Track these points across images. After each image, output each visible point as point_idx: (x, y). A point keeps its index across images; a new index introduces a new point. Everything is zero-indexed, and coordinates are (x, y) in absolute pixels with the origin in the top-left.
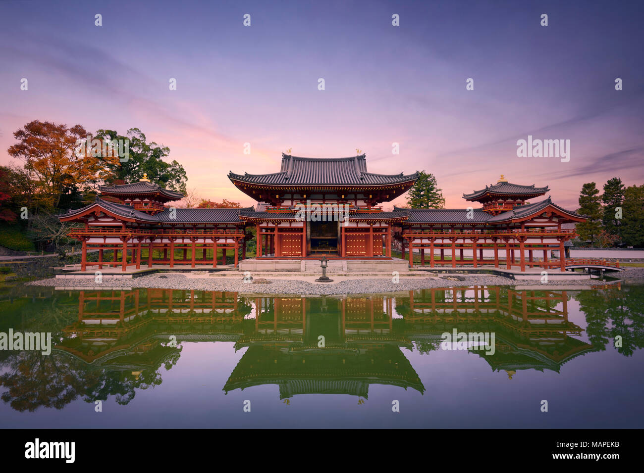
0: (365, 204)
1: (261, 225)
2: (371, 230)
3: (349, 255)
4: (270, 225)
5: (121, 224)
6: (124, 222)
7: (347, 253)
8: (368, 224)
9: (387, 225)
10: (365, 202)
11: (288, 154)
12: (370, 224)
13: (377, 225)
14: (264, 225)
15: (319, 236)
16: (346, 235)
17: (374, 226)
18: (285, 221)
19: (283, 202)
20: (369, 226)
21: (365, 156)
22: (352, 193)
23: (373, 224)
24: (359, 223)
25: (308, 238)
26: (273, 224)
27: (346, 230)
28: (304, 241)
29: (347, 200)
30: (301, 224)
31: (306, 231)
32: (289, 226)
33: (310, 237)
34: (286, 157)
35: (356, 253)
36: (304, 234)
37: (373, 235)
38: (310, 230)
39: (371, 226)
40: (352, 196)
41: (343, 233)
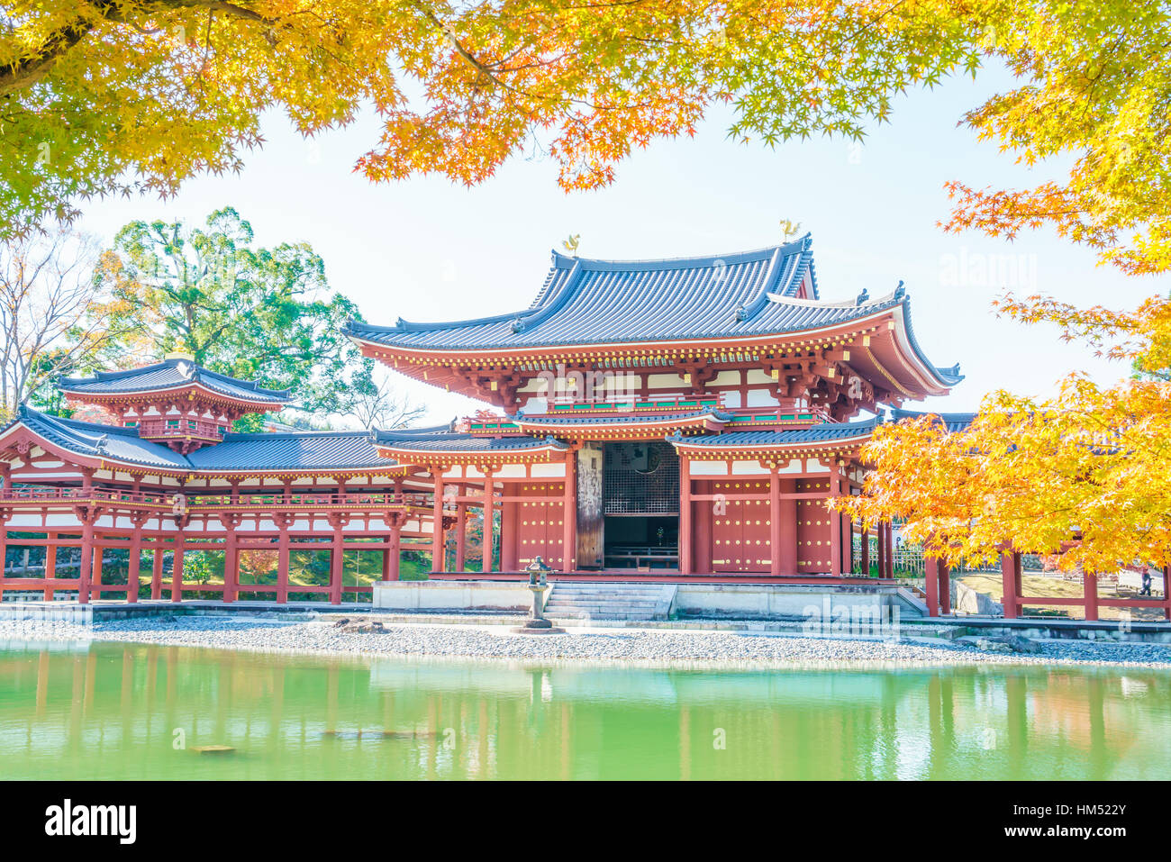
0: (775, 402)
1: (445, 475)
2: (774, 486)
3: (720, 569)
4: (472, 473)
5: (81, 475)
6: (88, 471)
7: (715, 562)
8: (764, 465)
9: (827, 469)
10: (774, 394)
11: (569, 254)
12: (768, 466)
13: (794, 468)
14: (455, 472)
15: (631, 509)
16: (694, 505)
17: (782, 471)
18: (512, 460)
19: (524, 403)
20: (767, 471)
21: (808, 243)
22: (729, 367)
23: (778, 466)
24: (735, 464)
25: (588, 513)
26: (480, 469)
27: (696, 486)
28: (567, 522)
29: (716, 390)
30: (558, 471)
31: (576, 492)
32: (524, 475)
33: (597, 511)
34: (561, 264)
35: (743, 564)
36: (566, 501)
37: (781, 501)
38: (599, 488)
39: (774, 471)
40: (733, 378)
41: (685, 498)
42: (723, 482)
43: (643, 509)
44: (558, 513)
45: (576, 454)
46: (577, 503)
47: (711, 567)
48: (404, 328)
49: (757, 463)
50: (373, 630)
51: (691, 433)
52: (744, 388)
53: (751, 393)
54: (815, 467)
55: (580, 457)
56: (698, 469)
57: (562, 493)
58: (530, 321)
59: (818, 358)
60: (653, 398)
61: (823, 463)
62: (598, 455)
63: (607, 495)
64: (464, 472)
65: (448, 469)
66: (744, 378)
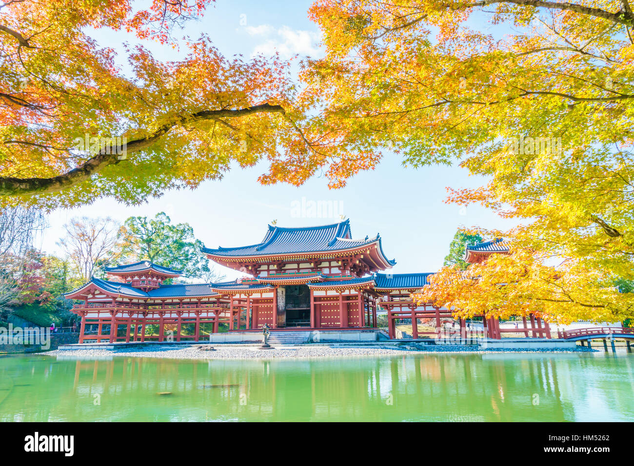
0: (340, 272)
1: (234, 297)
2: (341, 299)
3: (324, 326)
4: (243, 296)
5: (112, 299)
6: (114, 298)
8: (337, 292)
9: (357, 293)
10: (340, 269)
11: (273, 226)
13: (347, 293)
14: (237, 296)
15: (294, 307)
16: (315, 305)
17: (343, 294)
18: (256, 292)
19: (260, 273)
20: (338, 294)
21: (348, 222)
22: (325, 261)
23: (342, 292)
24: (328, 292)
25: (281, 309)
26: (245, 295)
27: (316, 299)
28: (274, 312)
29: (321, 268)
30: (271, 295)
31: (277, 302)
32: (260, 297)
33: (284, 308)
34: (271, 229)
35: (331, 324)
36: (274, 304)
37: (343, 303)
38: (284, 301)
39: (340, 294)
40: (326, 264)
41: (312, 303)
42: (324, 298)
43: (299, 307)
44: (271, 309)
45: (277, 289)
46: (277, 306)
47: (321, 325)
48: (221, 249)
49: (335, 291)
50: (211, 350)
51: (314, 282)
52: (330, 267)
53: (332, 269)
54: (353, 292)
55: (278, 290)
56: (316, 293)
57: (272, 302)
58: (262, 247)
59: (353, 257)
60: (301, 271)
61: (356, 291)
62: (284, 290)
63: (287, 303)
64: (240, 296)
65: (235, 295)
66: (330, 264)
